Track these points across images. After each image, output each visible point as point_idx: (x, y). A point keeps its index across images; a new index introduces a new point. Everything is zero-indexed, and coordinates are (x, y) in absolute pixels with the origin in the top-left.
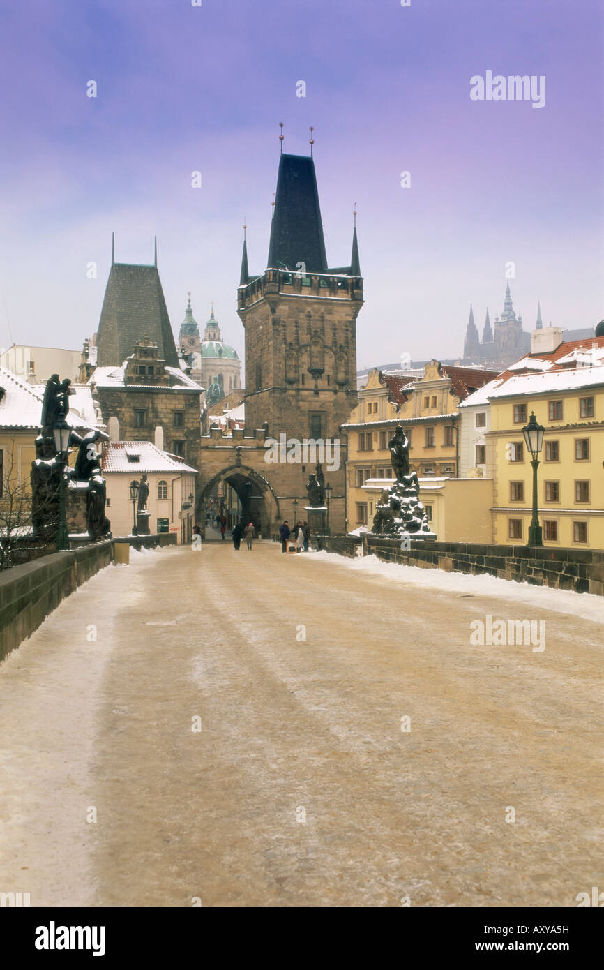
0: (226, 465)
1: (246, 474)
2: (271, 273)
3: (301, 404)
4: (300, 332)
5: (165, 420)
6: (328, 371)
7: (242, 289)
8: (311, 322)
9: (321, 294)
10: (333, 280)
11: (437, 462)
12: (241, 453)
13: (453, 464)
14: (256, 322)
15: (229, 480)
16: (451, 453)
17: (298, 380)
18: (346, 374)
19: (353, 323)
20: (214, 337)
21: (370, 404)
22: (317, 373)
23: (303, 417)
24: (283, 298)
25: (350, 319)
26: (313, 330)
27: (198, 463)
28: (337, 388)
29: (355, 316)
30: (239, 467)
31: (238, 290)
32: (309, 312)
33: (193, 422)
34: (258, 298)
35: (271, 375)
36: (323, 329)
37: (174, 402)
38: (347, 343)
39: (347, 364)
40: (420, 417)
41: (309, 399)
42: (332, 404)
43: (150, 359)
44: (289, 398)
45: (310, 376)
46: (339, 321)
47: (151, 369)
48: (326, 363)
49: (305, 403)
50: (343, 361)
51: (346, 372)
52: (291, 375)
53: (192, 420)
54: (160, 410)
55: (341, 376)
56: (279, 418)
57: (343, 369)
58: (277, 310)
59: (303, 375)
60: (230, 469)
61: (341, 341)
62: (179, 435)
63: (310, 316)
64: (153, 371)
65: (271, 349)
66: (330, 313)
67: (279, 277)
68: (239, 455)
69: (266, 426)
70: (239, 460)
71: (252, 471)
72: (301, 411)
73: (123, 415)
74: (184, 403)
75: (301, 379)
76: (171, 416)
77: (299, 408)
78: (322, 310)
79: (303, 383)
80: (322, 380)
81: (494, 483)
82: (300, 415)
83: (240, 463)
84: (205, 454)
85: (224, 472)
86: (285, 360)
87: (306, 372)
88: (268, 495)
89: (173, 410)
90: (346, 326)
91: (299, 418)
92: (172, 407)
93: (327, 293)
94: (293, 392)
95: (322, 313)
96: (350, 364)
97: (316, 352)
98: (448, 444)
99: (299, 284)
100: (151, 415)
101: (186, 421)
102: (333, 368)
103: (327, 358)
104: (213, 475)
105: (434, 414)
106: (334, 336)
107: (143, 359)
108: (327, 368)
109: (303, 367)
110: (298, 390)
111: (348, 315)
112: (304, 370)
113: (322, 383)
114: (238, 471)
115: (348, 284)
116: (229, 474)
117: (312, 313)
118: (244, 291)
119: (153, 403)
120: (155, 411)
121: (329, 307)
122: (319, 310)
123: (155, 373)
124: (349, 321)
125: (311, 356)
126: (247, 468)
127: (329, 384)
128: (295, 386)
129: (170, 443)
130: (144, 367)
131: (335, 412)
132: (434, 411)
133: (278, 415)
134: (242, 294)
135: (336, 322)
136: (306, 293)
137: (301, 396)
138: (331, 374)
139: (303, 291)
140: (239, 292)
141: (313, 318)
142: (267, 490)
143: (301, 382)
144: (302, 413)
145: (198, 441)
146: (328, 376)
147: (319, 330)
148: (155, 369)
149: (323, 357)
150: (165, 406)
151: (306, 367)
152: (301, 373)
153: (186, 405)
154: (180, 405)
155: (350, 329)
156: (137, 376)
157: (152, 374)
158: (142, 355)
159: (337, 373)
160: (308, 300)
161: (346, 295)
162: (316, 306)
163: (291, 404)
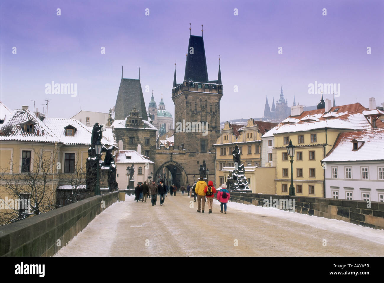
0: (167, 160)
1: (174, 164)
2: (186, 82)
4: (197, 106)
5: (142, 142)
7: (174, 89)
8: (202, 102)
9: (206, 91)
10: (211, 85)
11: (252, 160)
12: (172, 156)
13: (259, 161)
14: (179, 102)
15: (167, 167)
16: (258, 156)
18: (215, 124)
19: (219, 103)
20: (163, 108)
21: (225, 136)
23: (198, 141)
24: (190, 93)
25: (218, 101)
26: (202, 106)
27: (155, 160)
28: (212, 129)
29: (219, 100)
30: (171, 161)
31: (172, 89)
32: (201, 98)
33: (153, 143)
34: (180, 93)
36: (206, 106)
37: (146, 134)
38: (216, 111)
39: (216, 119)
40: (246, 141)
42: (210, 136)
43: (136, 117)
44: (192, 133)
46: (213, 102)
47: (137, 121)
48: (207, 119)
49: (199, 135)
50: (214, 118)
51: (216, 123)
53: (153, 142)
54: (140, 138)
55: (214, 125)
56: (188, 141)
57: (214, 122)
58: (188, 98)
60: (168, 162)
61: (214, 110)
62: (148, 148)
63: (201, 100)
64: (137, 122)
65: (185, 113)
66: (209, 99)
67: (189, 84)
68: (171, 157)
69: (183, 145)
70: (171, 159)
71: (177, 163)
72: (197, 139)
73: (125, 139)
74: (149, 135)
76: (144, 140)
77: (196, 137)
78: (206, 98)
81: (276, 169)
83: (172, 160)
84: (158, 156)
85: (165, 163)
86: (191, 118)
88: (183, 173)
89: (145, 138)
90: (216, 104)
92: (145, 136)
93: (208, 91)
95: (206, 99)
96: (217, 120)
97: (203, 115)
98: (257, 152)
99: (197, 87)
100: (136, 140)
101: (150, 142)
102: (210, 121)
103: (208, 117)
104: (161, 164)
105: (251, 140)
106: (211, 108)
107: (133, 117)
108: (208, 121)
111: (217, 100)
114: (171, 163)
115: (216, 87)
116: (167, 164)
117: (202, 99)
118: (175, 90)
119: (137, 135)
120: (138, 138)
121: (209, 96)
122: (205, 98)
123: (138, 122)
124: (217, 102)
125: (201, 116)
126: (175, 162)
129: (144, 151)
130: (134, 120)
131: (211, 139)
132: (251, 139)
133: (188, 140)
134: (174, 91)
135: (212, 103)
136: (199, 91)
138: (209, 123)
139: (198, 90)
140: (172, 90)
141: (202, 101)
142: (183, 171)
145: (155, 150)
147: (205, 106)
148: (138, 121)
149: (207, 117)
150: (142, 136)
151: (199, 121)
153: (151, 136)
154: (148, 136)
155: (217, 105)
156: (131, 124)
157: (137, 123)
158: (133, 115)
159: (212, 124)
160: (200, 93)
161: (216, 92)
162: (204, 96)
163: (193, 135)
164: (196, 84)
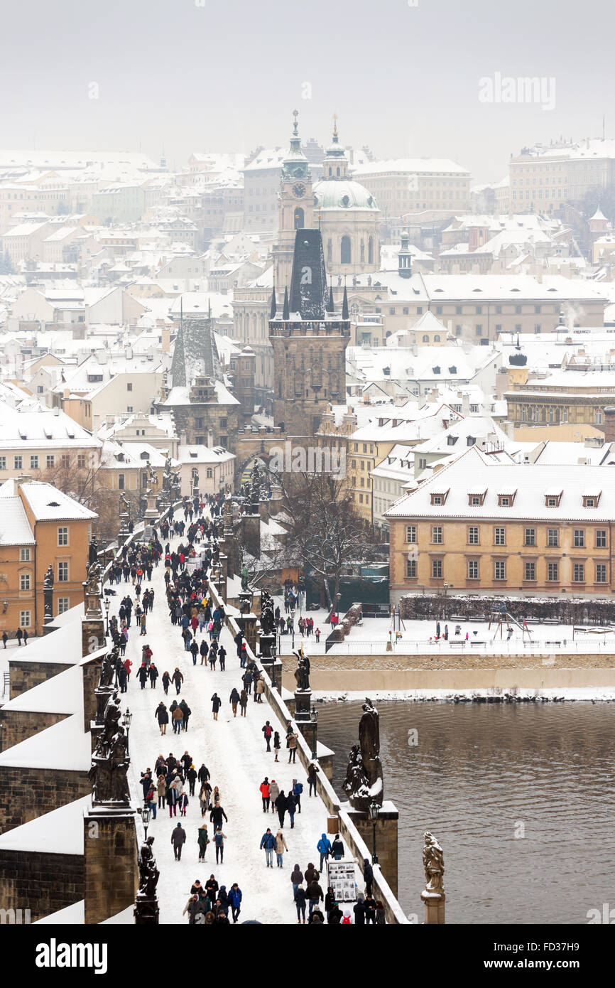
0: (255, 451)
3: (305, 409)
4: (305, 361)
5: (215, 424)
6: (325, 386)
7: (271, 322)
8: (313, 354)
9: (319, 334)
10: (329, 323)
19: (343, 353)
22: (317, 389)
23: (307, 419)
25: (341, 349)
26: (314, 359)
27: (237, 451)
28: (331, 397)
29: (345, 348)
31: (269, 322)
32: (312, 347)
33: (233, 424)
35: (286, 391)
36: (321, 358)
37: (221, 412)
38: (339, 367)
39: (338, 382)
41: (311, 406)
43: (205, 386)
44: (297, 406)
45: (312, 390)
46: (333, 352)
47: (206, 391)
48: (323, 381)
49: (308, 409)
50: (336, 379)
51: (338, 387)
52: (299, 390)
54: (211, 417)
55: (334, 390)
56: (290, 420)
57: (336, 384)
59: (307, 390)
60: (257, 454)
61: (334, 365)
62: (224, 433)
63: (311, 350)
65: (285, 373)
66: (327, 346)
68: (262, 445)
69: (282, 425)
70: (263, 448)
73: (189, 421)
74: (227, 412)
75: (305, 393)
76: (219, 421)
77: (304, 412)
78: (321, 345)
79: (307, 396)
80: (321, 393)
82: (304, 418)
83: (263, 450)
84: (241, 444)
85: (253, 456)
86: (295, 381)
87: (309, 389)
89: (220, 418)
90: (339, 355)
92: (220, 415)
93: (325, 334)
94: (300, 402)
95: (321, 347)
96: (341, 381)
97: (316, 374)
99: (305, 328)
100: (206, 421)
101: (228, 423)
102: (329, 384)
103: (324, 378)
104: (246, 458)
106: (330, 362)
107: (200, 386)
108: (324, 384)
109: (307, 384)
110: (303, 401)
111: (340, 347)
112: (308, 387)
113: (320, 395)
114: (262, 455)
115: (339, 325)
117: (314, 348)
119: (207, 414)
120: (208, 417)
121: (326, 343)
122: (319, 345)
124: (340, 351)
125: (313, 377)
126: (268, 453)
127: (325, 395)
128: (301, 398)
129: (218, 440)
130: (201, 391)
133: (289, 418)
135: (331, 353)
136: (309, 335)
137: (306, 404)
138: (327, 388)
139: (307, 334)
141: (314, 351)
144: (306, 416)
145: (236, 436)
146: (325, 390)
147: (318, 359)
148: (208, 392)
149: (321, 377)
150: (215, 415)
151: (309, 384)
152: (305, 389)
154: (224, 413)
155: (341, 357)
156: (197, 397)
157: (207, 394)
158: (201, 383)
159: (331, 388)
160: (310, 339)
161: (337, 333)
162: (316, 343)
163: (298, 410)
164: (303, 324)
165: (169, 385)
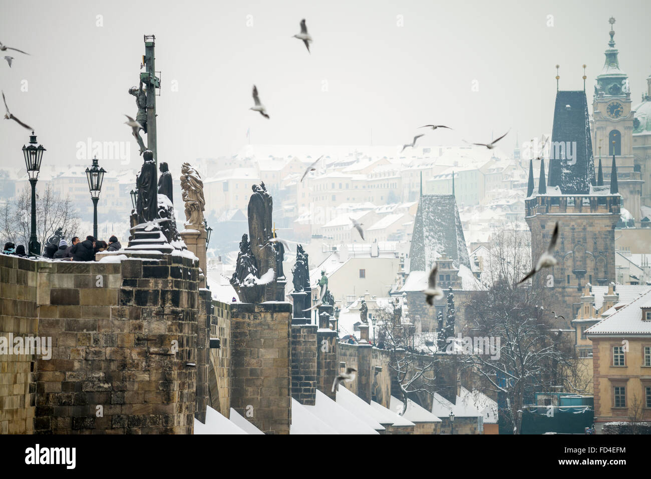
2: (540, 198)
3: (567, 298)
4: (566, 242)
6: (590, 271)
7: (528, 201)
8: (575, 234)
9: (583, 211)
10: (594, 199)
17: (564, 280)
18: (605, 274)
21: (586, 307)
22: (580, 274)
23: (569, 309)
24: (551, 216)
25: (610, 229)
26: (576, 240)
29: (614, 226)
31: (526, 201)
32: (573, 226)
36: (585, 239)
38: (606, 249)
39: (606, 266)
41: (574, 294)
43: (446, 270)
44: (556, 294)
45: (574, 276)
46: (599, 232)
47: (448, 276)
48: (588, 266)
49: (570, 298)
50: (603, 263)
51: (606, 272)
52: (558, 276)
54: (455, 306)
55: (601, 276)
57: (603, 270)
58: (546, 226)
59: (568, 276)
61: (601, 247)
63: (573, 229)
66: (591, 225)
72: (567, 305)
73: (428, 310)
75: (566, 279)
77: (565, 302)
78: (584, 223)
79: (569, 282)
80: (584, 279)
82: (566, 308)
87: (571, 274)
90: (606, 235)
91: (565, 309)
93: (589, 210)
94: (560, 290)
95: (585, 226)
96: (609, 266)
97: (579, 257)
99: (565, 204)
102: (594, 269)
103: (588, 262)
106: (595, 243)
107: (442, 269)
108: (588, 269)
109: (568, 269)
110: (564, 288)
111: (607, 226)
112: (569, 272)
113: (584, 282)
115: (607, 201)
117: (576, 226)
118: (529, 203)
121: (591, 221)
122: (582, 224)
123: (451, 279)
124: (608, 231)
125: (575, 261)
127: (590, 283)
128: (561, 285)
130: (443, 276)
135: (597, 232)
136: (570, 212)
137: (567, 292)
138: (592, 274)
139: (568, 210)
140: (526, 202)
141: (577, 230)
143: (567, 282)
144: (568, 306)
146: (590, 276)
147: (581, 240)
148: (451, 276)
149: (585, 261)
150: (458, 303)
151: (570, 269)
152: (566, 274)
155: (610, 237)
157: (449, 279)
158: (441, 266)
159: (597, 274)
160: (572, 216)
161: (605, 210)
162: (579, 221)
163: (558, 298)
164: (563, 199)
165: (406, 270)
